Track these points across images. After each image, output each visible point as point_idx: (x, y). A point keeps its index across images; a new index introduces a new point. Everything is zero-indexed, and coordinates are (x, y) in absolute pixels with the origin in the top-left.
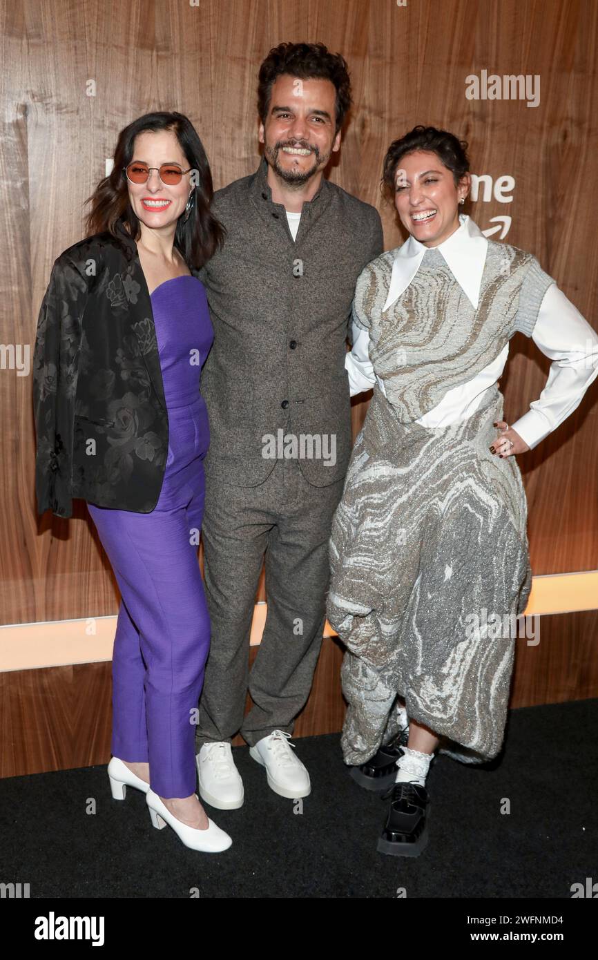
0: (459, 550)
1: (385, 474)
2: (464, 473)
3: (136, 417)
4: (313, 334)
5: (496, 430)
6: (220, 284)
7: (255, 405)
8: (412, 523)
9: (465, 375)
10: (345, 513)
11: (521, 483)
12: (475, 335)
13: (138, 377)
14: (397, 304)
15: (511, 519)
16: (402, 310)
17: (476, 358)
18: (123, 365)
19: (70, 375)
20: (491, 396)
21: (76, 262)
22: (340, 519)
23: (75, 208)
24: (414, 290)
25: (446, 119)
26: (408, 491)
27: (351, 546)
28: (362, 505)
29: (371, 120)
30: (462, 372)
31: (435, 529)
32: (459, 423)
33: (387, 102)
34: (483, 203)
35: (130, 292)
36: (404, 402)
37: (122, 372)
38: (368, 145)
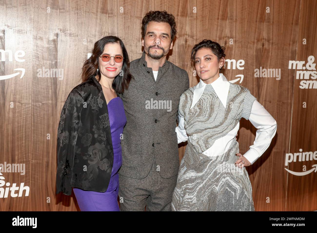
0: (225, 207)
1: (193, 175)
2: (225, 174)
3: (100, 153)
4: (164, 117)
5: (237, 157)
6: (127, 98)
7: (142, 145)
8: (205, 196)
9: (223, 134)
10: (178, 192)
11: (249, 178)
12: (226, 118)
13: (102, 137)
14: (195, 106)
15: (246, 193)
16: (197, 108)
17: (227, 127)
18: (95, 132)
19: (75, 136)
20: (234, 144)
21: (80, 91)
22: (175, 194)
23: (75, 71)
24: (201, 100)
25: (218, 39)
26: (203, 182)
27: (180, 206)
28: (184, 188)
29: (189, 39)
30: (221, 132)
31: (215, 198)
32: (222, 154)
33: (195, 33)
34: (233, 70)
35: (100, 103)
36: (199, 144)
37: (95, 134)
38: (188, 48)
